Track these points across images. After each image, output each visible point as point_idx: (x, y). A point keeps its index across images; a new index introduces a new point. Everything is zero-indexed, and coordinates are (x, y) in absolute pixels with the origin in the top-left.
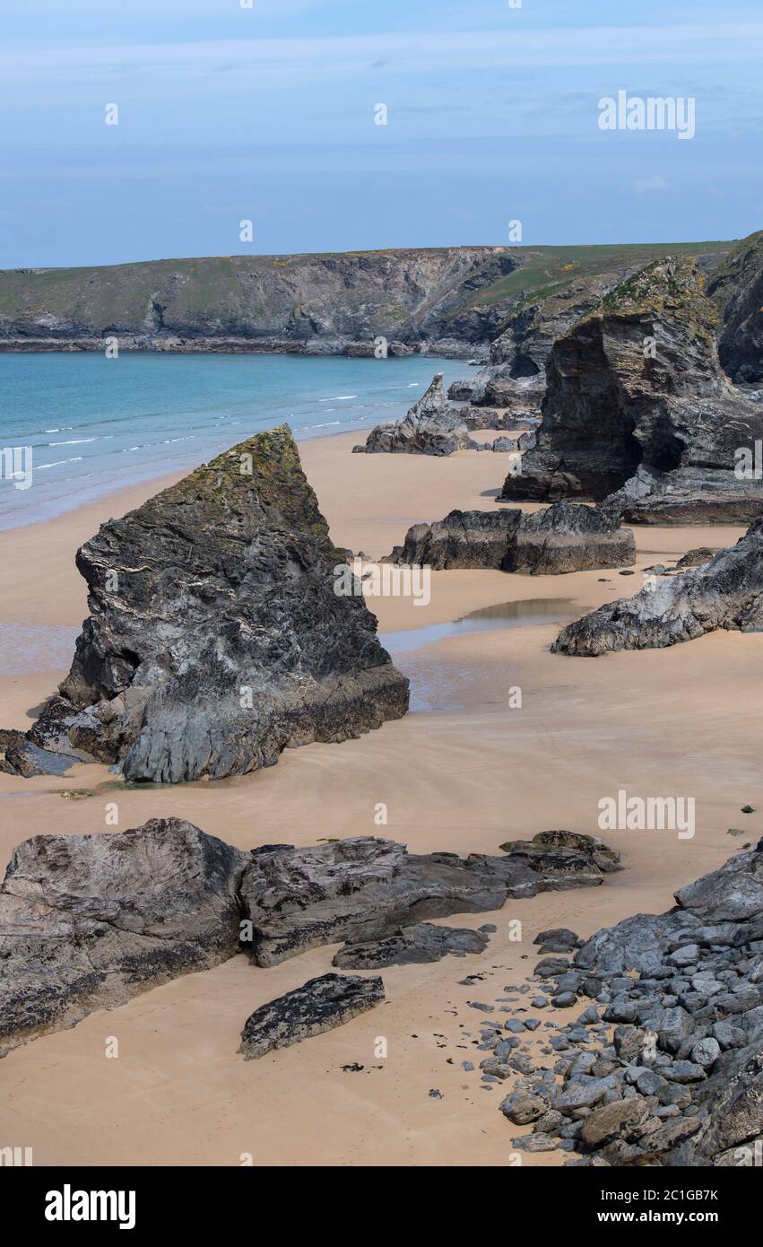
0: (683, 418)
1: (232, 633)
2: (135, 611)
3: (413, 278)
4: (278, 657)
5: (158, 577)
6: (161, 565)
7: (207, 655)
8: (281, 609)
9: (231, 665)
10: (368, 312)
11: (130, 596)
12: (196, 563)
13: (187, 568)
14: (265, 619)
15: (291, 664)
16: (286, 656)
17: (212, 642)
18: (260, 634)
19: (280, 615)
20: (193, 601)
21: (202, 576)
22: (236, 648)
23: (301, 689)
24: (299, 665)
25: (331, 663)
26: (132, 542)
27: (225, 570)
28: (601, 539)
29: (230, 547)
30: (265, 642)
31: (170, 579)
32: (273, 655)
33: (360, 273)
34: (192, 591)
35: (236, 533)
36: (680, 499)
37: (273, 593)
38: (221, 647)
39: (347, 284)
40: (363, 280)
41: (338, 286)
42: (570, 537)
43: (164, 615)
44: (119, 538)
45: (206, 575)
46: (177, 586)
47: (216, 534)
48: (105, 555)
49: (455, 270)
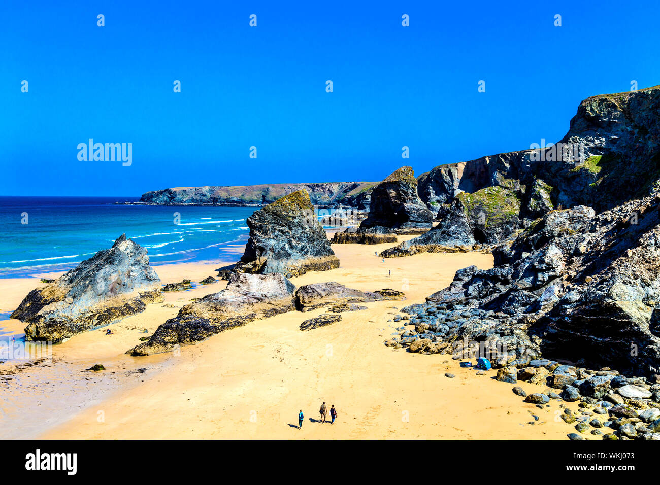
0: (408, 209)
1: (290, 243)
2: (263, 236)
3: (331, 190)
4: (303, 250)
5: (270, 226)
6: (271, 223)
7: (283, 248)
8: (304, 237)
9: (290, 251)
10: (319, 198)
11: (262, 231)
12: (280, 223)
13: (278, 224)
14: (299, 239)
15: (306, 253)
16: (305, 250)
17: (285, 245)
18: (298, 244)
19: (304, 239)
20: (280, 234)
21: (283, 226)
22: (292, 247)
23: (310, 259)
24: (309, 253)
25: (318, 253)
26: (262, 216)
27: (289, 225)
28: (388, 236)
29: (291, 219)
30: (299, 246)
31: (273, 227)
32: (302, 249)
33: (317, 188)
34: (279, 231)
35: (292, 215)
36: (407, 230)
37: (302, 233)
38: (287, 246)
39: (313, 191)
40: (317, 190)
41: (311, 191)
42: (379, 235)
43: (271, 237)
44: (259, 215)
45: (284, 226)
46: (275, 229)
47: (287, 215)
48: (255, 220)
49: (342, 188)
